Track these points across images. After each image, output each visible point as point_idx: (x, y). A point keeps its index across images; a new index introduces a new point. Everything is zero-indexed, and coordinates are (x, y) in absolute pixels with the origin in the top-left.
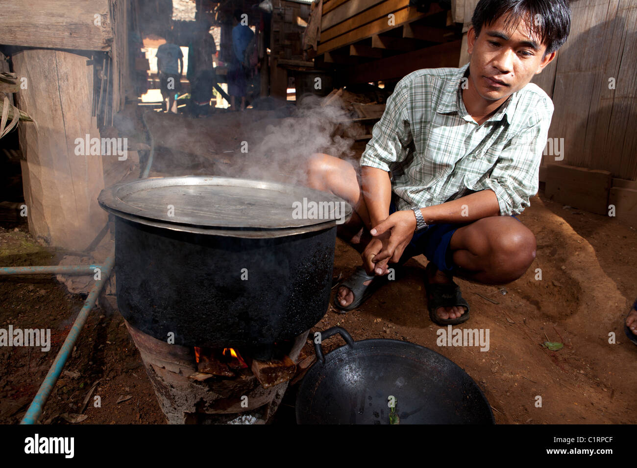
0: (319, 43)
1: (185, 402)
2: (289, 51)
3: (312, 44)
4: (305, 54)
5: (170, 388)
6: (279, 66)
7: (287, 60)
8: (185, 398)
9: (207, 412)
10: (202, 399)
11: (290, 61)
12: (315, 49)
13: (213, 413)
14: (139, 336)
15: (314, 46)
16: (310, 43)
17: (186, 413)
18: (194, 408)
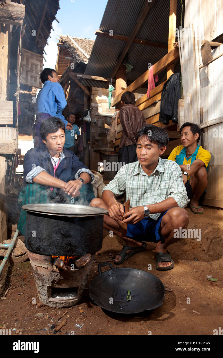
0: (116, 139)
1: (48, 281)
2: (100, 143)
3: (112, 140)
4: (109, 145)
5: (43, 276)
6: (95, 151)
7: (99, 148)
8: (48, 280)
9: (55, 287)
10: (54, 279)
11: (101, 148)
12: (114, 142)
13: (57, 287)
14: (33, 255)
15: (113, 141)
16: (111, 139)
17: (48, 286)
18: (51, 284)
